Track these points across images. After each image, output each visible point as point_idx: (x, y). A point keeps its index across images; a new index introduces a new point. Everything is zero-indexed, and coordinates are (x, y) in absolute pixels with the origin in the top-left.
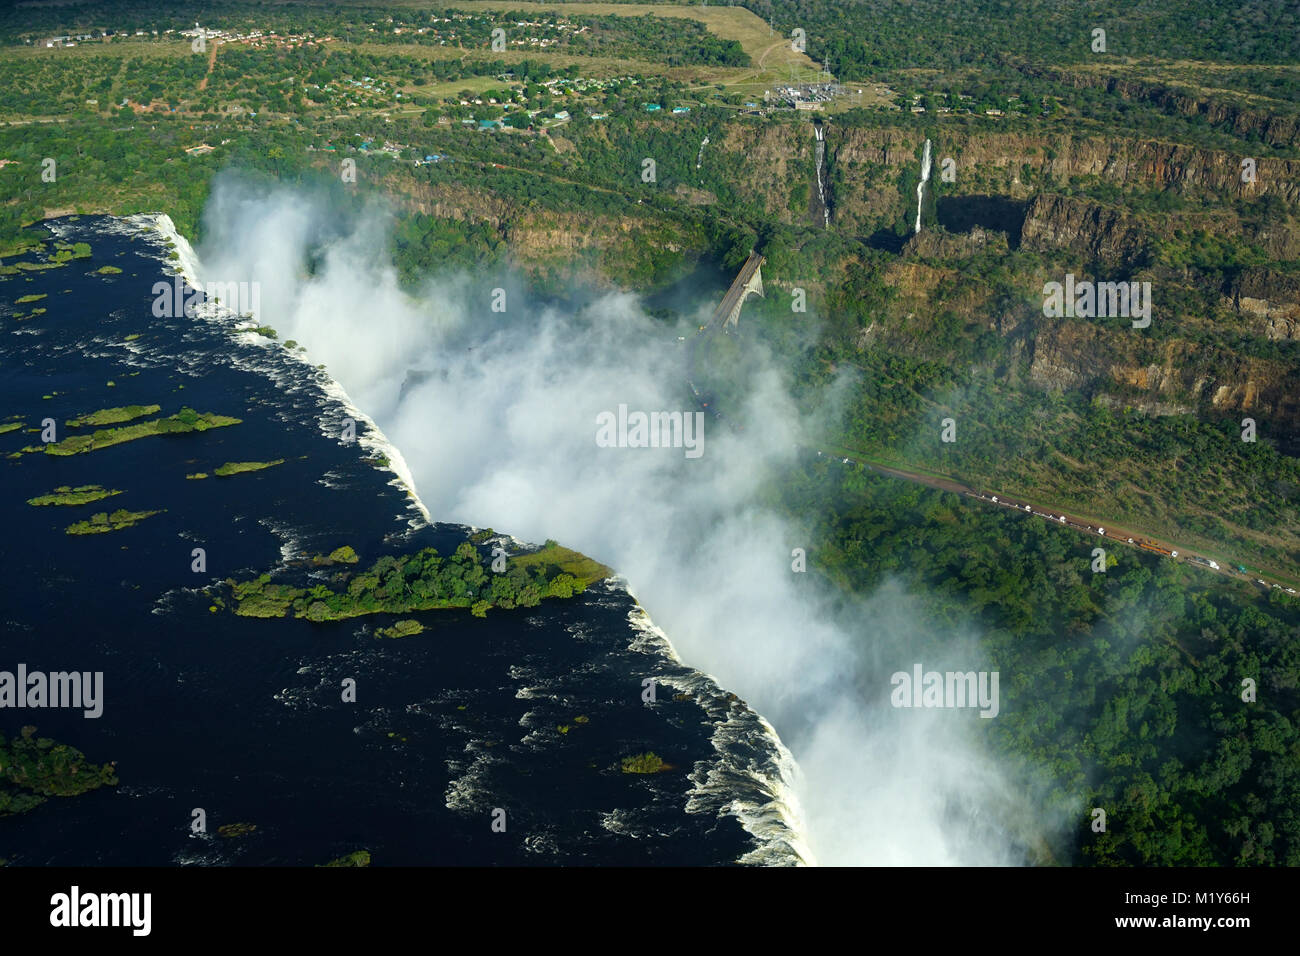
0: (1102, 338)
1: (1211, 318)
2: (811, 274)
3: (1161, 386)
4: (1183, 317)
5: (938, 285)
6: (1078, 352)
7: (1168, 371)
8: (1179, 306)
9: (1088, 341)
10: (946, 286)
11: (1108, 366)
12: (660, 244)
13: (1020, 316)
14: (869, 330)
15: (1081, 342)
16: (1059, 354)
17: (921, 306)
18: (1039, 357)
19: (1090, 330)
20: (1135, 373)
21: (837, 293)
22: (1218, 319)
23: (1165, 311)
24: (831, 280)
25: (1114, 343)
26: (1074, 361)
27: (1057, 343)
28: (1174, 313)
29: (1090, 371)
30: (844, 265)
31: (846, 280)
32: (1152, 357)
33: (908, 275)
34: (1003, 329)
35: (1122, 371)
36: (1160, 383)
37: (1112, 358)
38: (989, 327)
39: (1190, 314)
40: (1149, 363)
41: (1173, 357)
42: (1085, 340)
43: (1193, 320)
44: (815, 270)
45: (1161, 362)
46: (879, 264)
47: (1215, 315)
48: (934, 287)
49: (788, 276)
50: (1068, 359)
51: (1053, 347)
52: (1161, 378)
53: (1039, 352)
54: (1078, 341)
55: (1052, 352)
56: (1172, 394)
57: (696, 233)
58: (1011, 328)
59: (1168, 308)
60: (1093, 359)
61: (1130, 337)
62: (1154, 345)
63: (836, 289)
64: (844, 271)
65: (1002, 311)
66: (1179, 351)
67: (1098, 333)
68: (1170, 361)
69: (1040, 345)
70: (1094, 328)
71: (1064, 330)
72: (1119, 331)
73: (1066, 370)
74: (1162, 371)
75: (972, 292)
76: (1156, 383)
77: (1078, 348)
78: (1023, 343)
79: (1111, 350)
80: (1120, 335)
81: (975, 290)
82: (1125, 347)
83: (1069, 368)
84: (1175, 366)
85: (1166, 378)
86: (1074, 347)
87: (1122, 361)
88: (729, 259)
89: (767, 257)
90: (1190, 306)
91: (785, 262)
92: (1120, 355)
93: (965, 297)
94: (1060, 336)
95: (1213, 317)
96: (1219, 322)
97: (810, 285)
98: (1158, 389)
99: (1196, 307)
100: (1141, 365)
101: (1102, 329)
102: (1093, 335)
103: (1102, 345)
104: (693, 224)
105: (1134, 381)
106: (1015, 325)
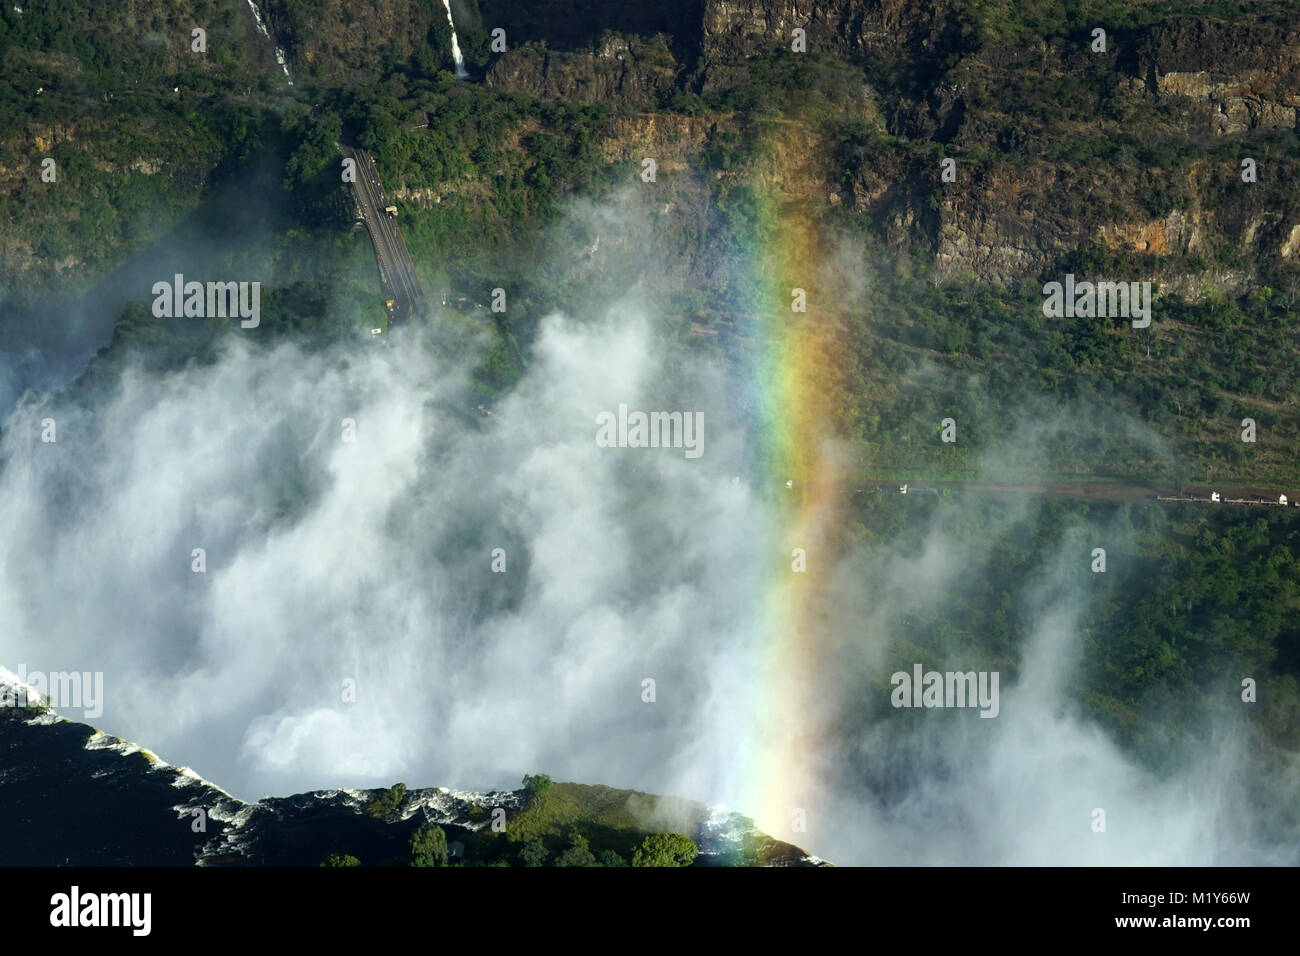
0: (1071, 182)
1: (1115, 118)
2: (461, 168)
3: (1191, 245)
4: (1061, 125)
5: (707, 145)
6: (1029, 215)
7: (1196, 219)
8: (1050, 109)
9: (1047, 191)
10: (723, 143)
11: (1091, 228)
12: (120, 165)
13: (892, 171)
14: (595, 248)
15: (1032, 196)
16: (990, 225)
17: (682, 187)
18: (951, 237)
19: (1047, 171)
20: (1144, 232)
21: (516, 192)
22: (1126, 117)
23: (1025, 120)
24: (500, 172)
25: (1095, 187)
26: (1022, 231)
27: (985, 206)
28: (1045, 120)
29: (1057, 243)
30: (516, 138)
31: (528, 165)
32: (1170, 198)
33: (645, 137)
34: (860, 200)
35: (1119, 232)
36: (1188, 241)
37: (1099, 214)
38: (829, 202)
39: (1073, 117)
40: (1168, 210)
41: (1199, 192)
42: (1040, 191)
43: (1082, 128)
44: (465, 158)
45: (1185, 205)
46: (587, 125)
47: (1120, 112)
48: (697, 149)
49: (422, 176)
50: (1011, 231)
51: (978, 214)
52: (1189, 233)
53: (949, 228)
54: (1027, 195)
55: (976, 224)
56: (1211, 255)
57: (191, 132)
58: (876, 195)
59: (1032, 113)
60: (1062, 220)
61: (1120, 171)
62: (1167, 177)
63: (513, 186)
64: (519, 149)
65: (854, 168)
66: (1207, 179)
67: (1062, 175)
68: (1197, 203)
69: (949, 215)
70: (1052, 167)
71: (996, 181)
72: (1098, 165)
73: (1010, 250)
74: (1190, 219)
75: (780, 146)
76: (1181, 242)
77: (1029, 208)
78: (910, 218)
79: (1092, 199)
80: (1102, 171)
81: (786, 142)
82: (1115, 191)
83: (1015, 246)
84: (1206, 206)
85: (1197, 231)
86: (1019, 208)
87: (1117, 215)
88: (300, 168)
89: (375, 150)
90: (1069, 106)
91: (410, 153)
92: (1112, 206)
93: (769, 156)
94: (989, 193)
95: (1116, 116)
96: (1130, 122)
97: (464, 188)
98: (1185, 251)
99: (1081, 104)
100: (1154, 215)
101: (1068, 167)
102: (1051, 181)
103: (1073, 194)
104: (180, 114)
105: (1142, 246)
106: (885, 188)
